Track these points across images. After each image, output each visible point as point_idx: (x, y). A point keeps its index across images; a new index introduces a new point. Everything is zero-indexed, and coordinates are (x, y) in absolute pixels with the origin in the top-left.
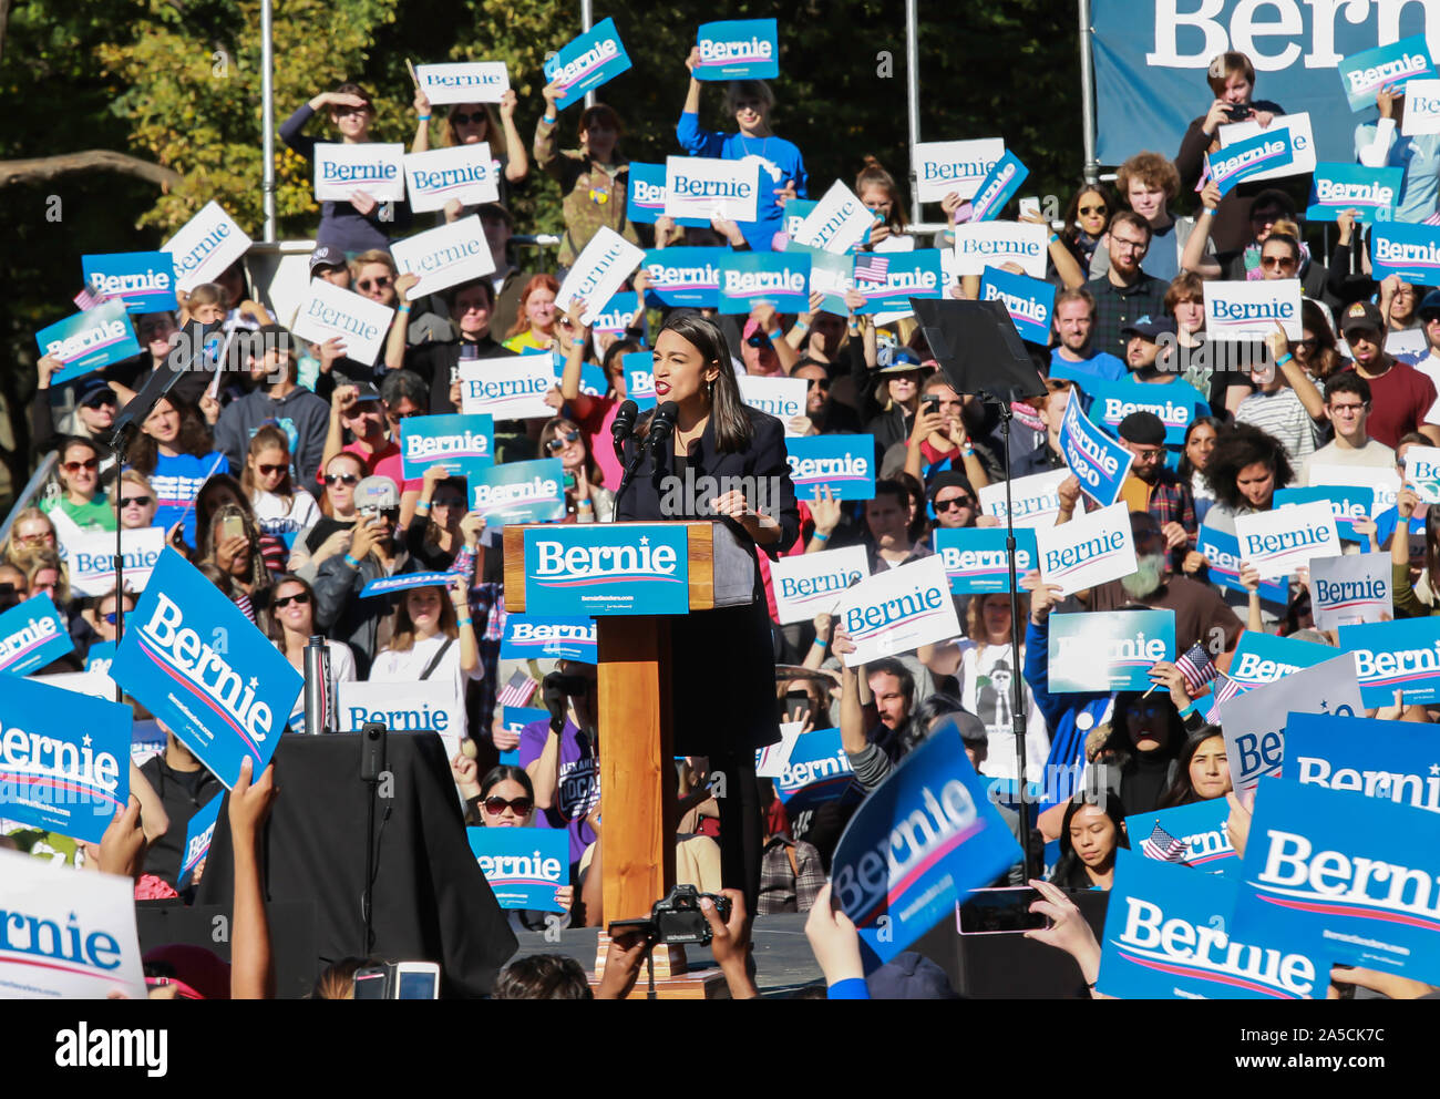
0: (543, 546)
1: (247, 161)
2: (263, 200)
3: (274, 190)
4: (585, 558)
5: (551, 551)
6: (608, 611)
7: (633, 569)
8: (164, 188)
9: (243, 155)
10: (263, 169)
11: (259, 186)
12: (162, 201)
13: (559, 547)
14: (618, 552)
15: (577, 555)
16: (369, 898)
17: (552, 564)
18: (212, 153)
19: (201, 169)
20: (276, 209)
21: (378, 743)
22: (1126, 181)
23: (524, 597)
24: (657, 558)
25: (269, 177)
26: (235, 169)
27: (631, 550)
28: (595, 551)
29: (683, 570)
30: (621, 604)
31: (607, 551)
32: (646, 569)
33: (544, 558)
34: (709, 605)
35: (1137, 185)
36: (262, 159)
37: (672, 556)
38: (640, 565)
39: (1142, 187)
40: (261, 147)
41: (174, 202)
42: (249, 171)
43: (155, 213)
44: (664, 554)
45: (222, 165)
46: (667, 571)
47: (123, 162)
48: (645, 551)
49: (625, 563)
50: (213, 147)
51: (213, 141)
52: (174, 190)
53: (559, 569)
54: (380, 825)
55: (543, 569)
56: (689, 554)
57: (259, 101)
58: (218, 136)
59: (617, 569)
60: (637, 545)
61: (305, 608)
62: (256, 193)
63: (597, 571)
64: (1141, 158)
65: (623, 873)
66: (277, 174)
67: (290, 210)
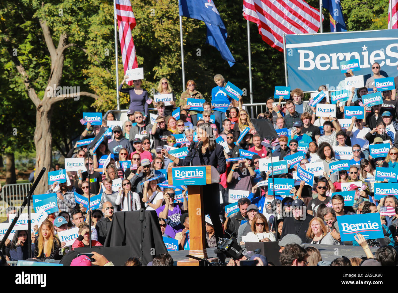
0: (176, 171)
1: (113, 93)
2: (117, 101)
3: (119, 99)
4: (185, 174)
5: (178, 172)
6: (190, 184)
7: (195, 176)
8: (96, 99)
9: (112, 92)
10: (117, 94)
11: (116, 98)
12: (96, 101)
13: (179, 172)
14: (191, 172)
15: (183, 173)
16: (142, 245)
17: (178, 175)
18: (106, 91)
19: (104, 95)
20: (120, 103)
21: (143, 213)
22: (293, 94)
23: (172, 182)
24: (199, 173)
25: (118, 97)
26: (111, 94)
27: (194, 172)
28: (187, 172)
29: (205, 176)
30: (192, 183)
31: (189, 172)
32: (197, 176)
33: (176, 174)
34: (210, 183)
35: (295, 95)
36: (116, 92)
37: (203, 173)
38: (196, 175)
39: (296, 95)
40: (116, 90)
41: (99, 101)
42: (114, 95)
43: (94, 104)
44: (201, 172)
45: (108, 94)
46: (202, 176)
47: (88, 94)
48: (197, 172)
49: (193, 174)
50: (106, 90)
51: (106, 89)
52: (98, 99)
53: (179, 176)
54: (144, 230)
55: (176, 176)
56: (206, 173)
57: (116, 81)
58: (107, 88)
59: (191, 176)
60: (195, 171)
61: (129, 185)
62: (115, 99)
63: (187, 176)
64: (296, 90)
65: (194, 238)
66: (120, 96)
67: (122, 103)
